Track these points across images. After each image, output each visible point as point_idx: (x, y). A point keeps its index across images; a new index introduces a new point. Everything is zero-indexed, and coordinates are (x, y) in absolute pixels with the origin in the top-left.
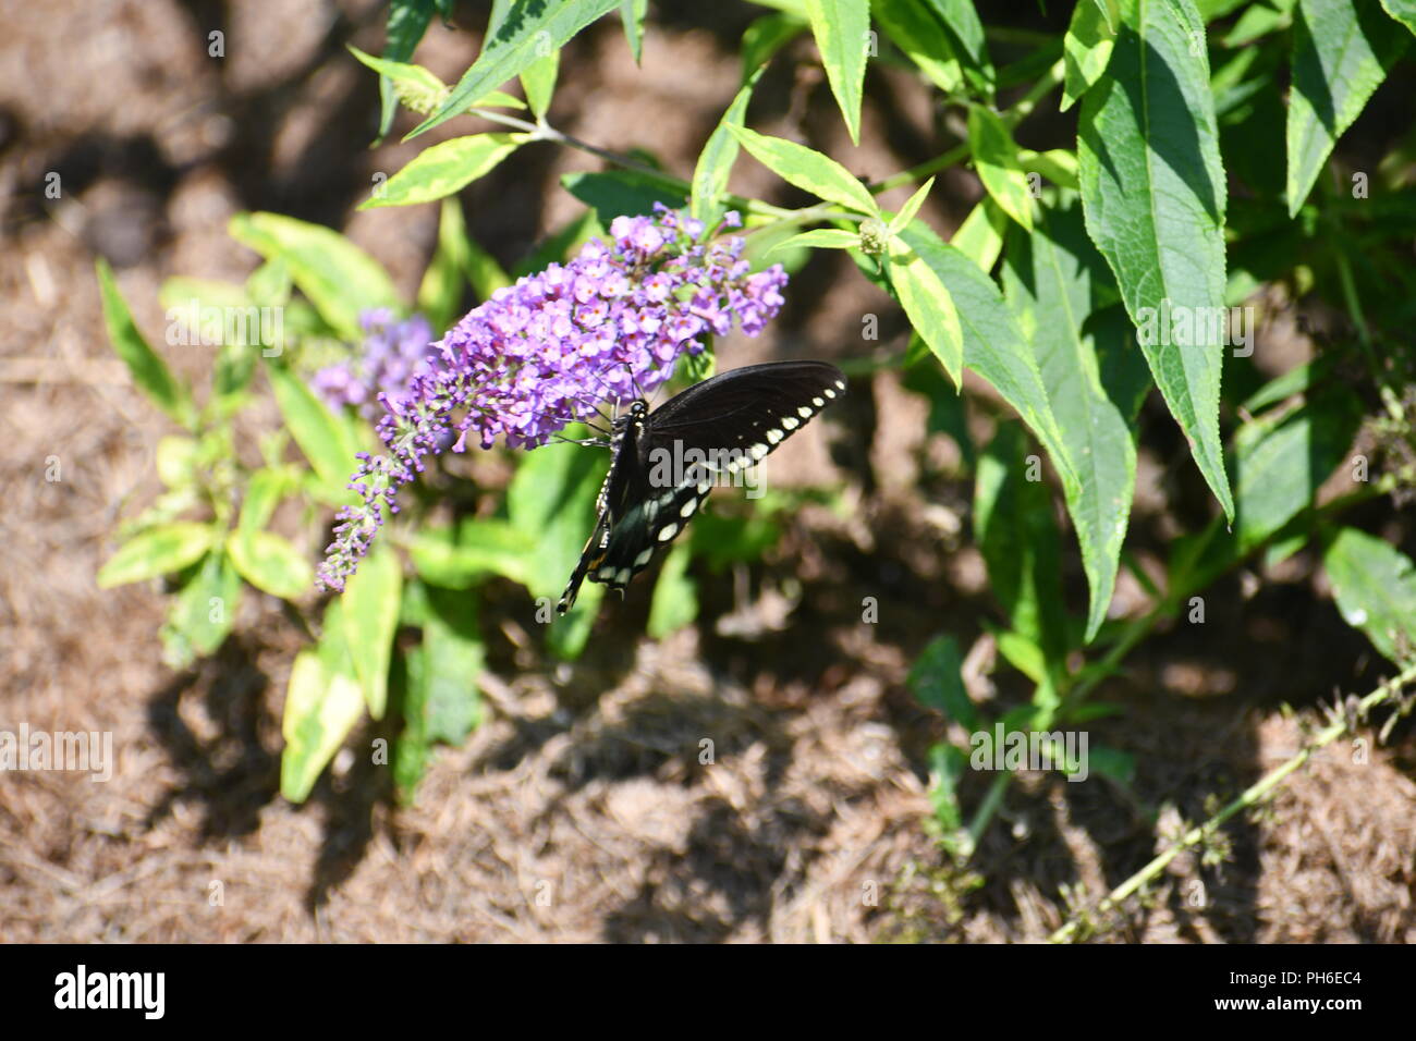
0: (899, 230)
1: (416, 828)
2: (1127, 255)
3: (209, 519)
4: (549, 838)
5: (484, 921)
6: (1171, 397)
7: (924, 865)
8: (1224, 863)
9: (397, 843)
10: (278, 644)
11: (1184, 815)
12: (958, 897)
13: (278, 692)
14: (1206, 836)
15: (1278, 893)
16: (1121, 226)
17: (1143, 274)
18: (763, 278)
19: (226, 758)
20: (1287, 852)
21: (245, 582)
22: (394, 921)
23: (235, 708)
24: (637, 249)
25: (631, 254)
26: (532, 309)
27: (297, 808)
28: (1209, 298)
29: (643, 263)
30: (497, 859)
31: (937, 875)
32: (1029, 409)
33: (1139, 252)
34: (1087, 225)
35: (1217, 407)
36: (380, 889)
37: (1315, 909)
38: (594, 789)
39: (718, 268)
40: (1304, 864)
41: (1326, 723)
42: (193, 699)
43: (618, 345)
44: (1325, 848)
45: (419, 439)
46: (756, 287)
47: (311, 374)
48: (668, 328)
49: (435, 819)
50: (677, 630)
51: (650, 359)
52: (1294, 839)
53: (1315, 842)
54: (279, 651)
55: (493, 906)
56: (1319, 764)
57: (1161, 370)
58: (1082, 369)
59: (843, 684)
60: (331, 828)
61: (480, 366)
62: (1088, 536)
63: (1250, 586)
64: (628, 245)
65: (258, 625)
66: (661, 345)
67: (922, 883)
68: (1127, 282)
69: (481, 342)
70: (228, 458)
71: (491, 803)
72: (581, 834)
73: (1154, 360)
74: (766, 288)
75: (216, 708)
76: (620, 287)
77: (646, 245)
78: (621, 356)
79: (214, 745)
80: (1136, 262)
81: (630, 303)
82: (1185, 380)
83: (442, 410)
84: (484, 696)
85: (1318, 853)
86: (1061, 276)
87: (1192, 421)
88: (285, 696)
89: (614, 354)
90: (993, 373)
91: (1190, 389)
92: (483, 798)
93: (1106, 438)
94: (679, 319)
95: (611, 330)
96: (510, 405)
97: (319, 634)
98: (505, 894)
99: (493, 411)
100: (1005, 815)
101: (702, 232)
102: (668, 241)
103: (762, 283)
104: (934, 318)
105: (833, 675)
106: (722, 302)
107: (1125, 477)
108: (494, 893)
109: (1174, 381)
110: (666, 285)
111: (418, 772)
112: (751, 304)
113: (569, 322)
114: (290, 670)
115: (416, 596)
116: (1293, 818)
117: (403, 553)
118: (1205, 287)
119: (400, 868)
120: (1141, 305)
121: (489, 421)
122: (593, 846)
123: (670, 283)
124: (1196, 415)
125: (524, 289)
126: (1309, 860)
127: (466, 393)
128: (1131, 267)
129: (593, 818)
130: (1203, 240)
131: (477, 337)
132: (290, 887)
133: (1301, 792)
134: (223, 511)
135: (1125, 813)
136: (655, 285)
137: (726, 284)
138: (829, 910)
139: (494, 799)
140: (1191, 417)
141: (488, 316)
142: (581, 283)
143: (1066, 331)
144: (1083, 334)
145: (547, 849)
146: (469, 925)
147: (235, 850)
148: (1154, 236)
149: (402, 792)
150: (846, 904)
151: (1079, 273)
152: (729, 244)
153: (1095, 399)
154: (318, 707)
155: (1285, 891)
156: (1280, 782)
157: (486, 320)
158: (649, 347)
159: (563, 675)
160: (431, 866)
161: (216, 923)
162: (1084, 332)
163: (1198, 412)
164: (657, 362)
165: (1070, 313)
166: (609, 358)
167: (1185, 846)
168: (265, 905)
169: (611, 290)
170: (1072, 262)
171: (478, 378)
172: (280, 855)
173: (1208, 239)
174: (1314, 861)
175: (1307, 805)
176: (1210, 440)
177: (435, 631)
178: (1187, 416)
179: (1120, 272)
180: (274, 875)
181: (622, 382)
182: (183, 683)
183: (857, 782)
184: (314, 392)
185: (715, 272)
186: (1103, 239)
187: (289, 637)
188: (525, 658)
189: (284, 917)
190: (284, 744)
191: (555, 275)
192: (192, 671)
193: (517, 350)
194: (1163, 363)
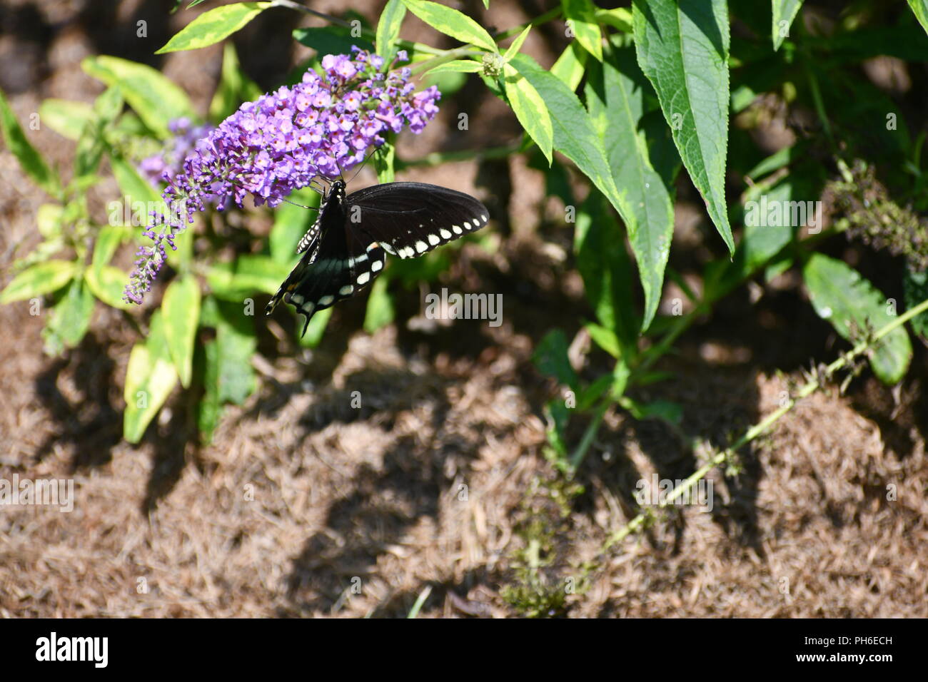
0: (509, 60)
1: (214, 459)
2: (665, 80)
3: (74, 258)
4: (301, 464)
5: (259, 519)
6: (693, 173)
7: (545, 480)
8: (740, 475)
9: (201, 469)
10: (122, 339)
11: (714, 444)
12: (568, 500)
13: (122, 371)
14: (728, 458)
15: (778, 493)
16: (660, 60)
17: (675, 92)
18: (425, 95)
19: (88, 414)
20: (783, 465)
21: (97, 300)
22: (200, 520)
23: (94, 383)
24: (339, 76)
25: (335, 79)
26: (268, 116)
27: (136, 447)
28: (718, 108)
29: (344, 85)
30: (267, 478)
31: (553, 486)
32: (598, 177)
33: (672, 77)
34: (638, 60)
35: (724, 179)
36: (190, 500)
37: (802, 503)
38: (330, 431)
39: (393, 88)
40: (794, 473)
41: (806, 382)
42: (66, 377)
43: (324, 139)
44: (808, 463)
45: (190, 201)
46: (419, 100)
47: (138, 162)
48: (361, 128)
49: (226, 453)
50: (383, 327)
51: (348, 148)
52: (788, 457)
53: (802, 458)
54: (122, 344)
55: (265, 510)
56: (802, 408)
57: (687, 155)
58: (638, 151)
59: (494, 360)
60: (157, 460)
61: (231, 153)
62: (643, 261)
63: (756, 293)
64: (333, 73)
65: (109, 327)
66: (356, 139)
67: (544, 491)
68: (665, 98)
69: (233, 138)
70: (85, 218)
71: (263, 442)
72: (322, 461)
73: (682, 149)
74: (425, 101)
75: (80, 383)
76: (326, 101)
77: (345, 74)
78: (327, 146)
79: (80, 406)
80: (671, 84)
81: (334, 111)
82: (703, 161)
83: (205, 182)
84: (257, 372)
85: (803, 467)
86: (624, 91)
87: (707, 188)
88: (125, 374)
89: (322, 144)
90: (574, 154)
91: (706, 168)
92: (257, 439)
93: (655, 197)
94: (367, 122)
95: (320, 129)
96: (251, 178)
97: (148, 333)
98: (272, 502)
99: (241, 183)
100: (598, 445)
101: (383, 65)
102: (360, 71)
103: (423, 98)
104: (534, 117)
105: (487, 354)
106: (397, 110)
107: (666, 222)
108: (266, 501)
109: (695, 163)
110: (358, 100)
111: (215, 423)
112: (415, 112)
113: (291, 124)
114: (129, 357)
115: (211, 306)
116: (786, 444)
117: (201, 279)
118: (716, 100)
119: (204, 485)
120: (674, 113)
121: (238, 188)
122: (330, 469)
123: (360, 98)
124: (710, 184)
125: (263, 102)
126: (798, 471)
127: (222, 171)
128: (667, 88)
129: (330, 451)
130: (714, 67)
131: (230, 134)
132: (131, 498)
133: (792, 427)
134: (82, 253)
135: (676, 443)
136: (351, 99)
137: (399, 98)
138: (485, 508)
139: (265, 440)
140: (706, 186)
141: (238, 120)
142: (300, 98)
143: (628, 126)
144: (639, 129)
145: (300, 472)
146: (249, 522)
147: (95, 475)
148: (682, 66)
149: (204, 436)
150: (496, 505)
151: (635, 90)
152: (401, 72)
153: (647, 171)
154: (147, 381)
155: (782, 491)
156: (778, 420)
157: (237, 123)
158: (347, 140)
159: (307, 356)
160: (224, 484)
161: (83, 523)
162: (639, 127)
163: (711, 183)
164: (353, 150)
165: (630, 114)
166: (319, 148)
167: (715, 464)
168: (116, 511)
169: (320, 103)
170: (630, 84)
171: (230, 161)
172: (125, 478)
173: (718, 68)
174: (801, 471)
175: (796, 435)
176: (719, 201)
177: (224, 330)
178: (704, 186)
179: (660, 90)
180: (121, 491)
181: (328, 164)
182: (59, 366)
183: (503, 425)
184: (141, 173)
185: (391, 91)
186: (649, 69)
187: (128, 334)
188: (284, 346)
189: (127, 518)
190: (125, 405)
191: (283, 93)
192: (64, 358)
193: (255, 142)
194: (688, 151)
